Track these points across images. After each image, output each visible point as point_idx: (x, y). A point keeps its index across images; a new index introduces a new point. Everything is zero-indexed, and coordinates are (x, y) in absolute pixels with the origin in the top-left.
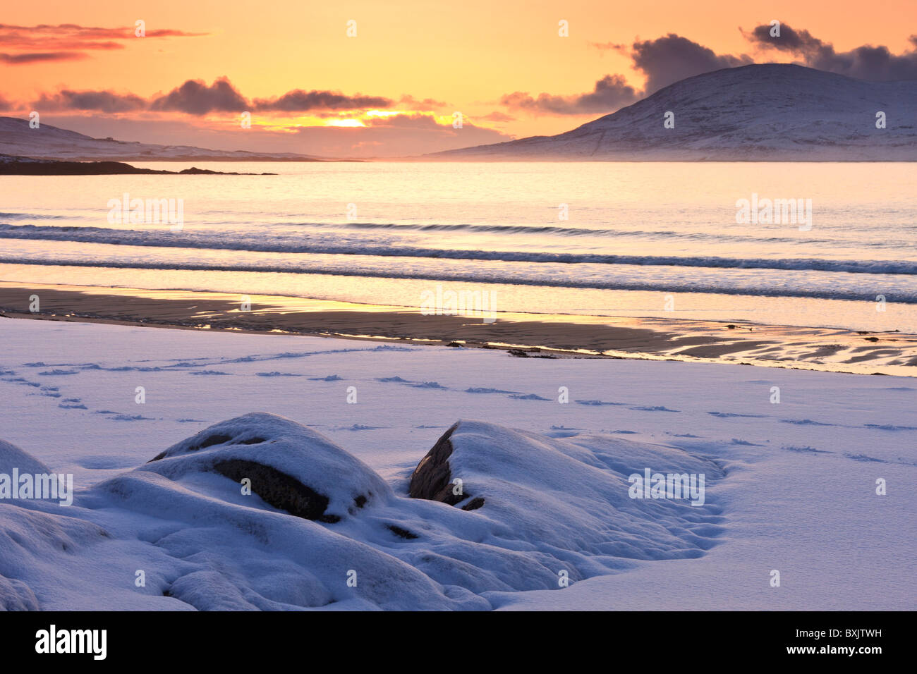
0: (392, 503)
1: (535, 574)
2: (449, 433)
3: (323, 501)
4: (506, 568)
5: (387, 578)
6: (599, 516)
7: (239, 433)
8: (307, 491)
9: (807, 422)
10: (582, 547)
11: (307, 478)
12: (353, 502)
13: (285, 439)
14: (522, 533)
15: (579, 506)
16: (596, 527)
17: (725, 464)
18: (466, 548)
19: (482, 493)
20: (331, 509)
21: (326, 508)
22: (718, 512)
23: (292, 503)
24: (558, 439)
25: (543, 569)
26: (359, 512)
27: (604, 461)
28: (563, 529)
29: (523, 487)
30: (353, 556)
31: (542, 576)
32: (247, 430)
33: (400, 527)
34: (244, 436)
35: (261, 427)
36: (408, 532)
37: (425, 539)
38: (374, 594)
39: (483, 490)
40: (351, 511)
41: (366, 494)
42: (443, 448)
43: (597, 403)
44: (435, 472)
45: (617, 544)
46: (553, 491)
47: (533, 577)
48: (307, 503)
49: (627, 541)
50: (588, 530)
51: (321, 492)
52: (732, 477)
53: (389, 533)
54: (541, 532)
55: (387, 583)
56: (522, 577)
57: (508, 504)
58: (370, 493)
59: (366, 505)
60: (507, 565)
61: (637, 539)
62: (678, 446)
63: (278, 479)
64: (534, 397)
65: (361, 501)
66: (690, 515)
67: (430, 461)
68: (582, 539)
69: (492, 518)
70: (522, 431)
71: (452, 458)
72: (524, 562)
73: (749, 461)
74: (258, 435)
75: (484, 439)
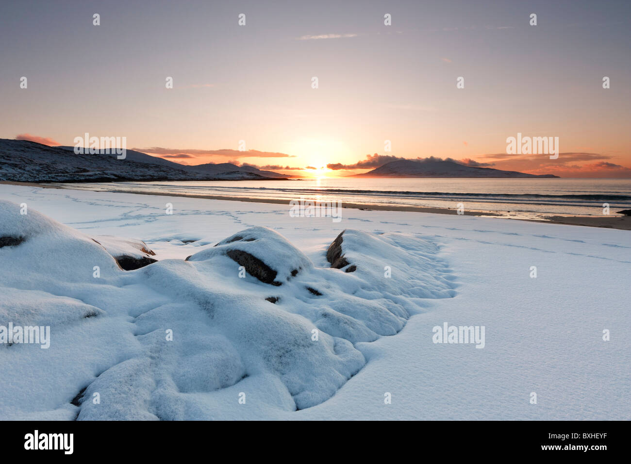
0: (312, 272)
1: (387, 321)
2: (342, 234)
3: (274, 273)
4: (371, 318)
5: (292, 348)
6: (405, 272)
7: (246, 236)
8: (267, 268)
9: (454, 229)
10: (403, 292)
11: (267, 261)
12: (290, 274)
13: (263, 240)
14: (375, 287)
15: (396, 267)
16: (406, 279)
17: (437, 244)
18: (348, 304)
19: (355, 263)
20: (277, 279)
21: (275, 277)
22: (447, 266)
23: (259, 274)
24: (379, 235)
25: (391, 316)
26: (294, 279)
27: (397, 244)
28: (394, 282)
29: (372, 258)
30: (269, 330)
31: (391, 321)
32: (250, 234)
33: (313, 288)
34: (247, 238)
35: (255, 234)
36: (317, 291)
37: (326, 296)
38: (280, 365)
39: (355, 261)
40: (288, 279)
41: (298, 268)
42: (339, 240)
43: (386, 223)
44: (336, 249)
45: (418, 289)
46: (384, 259)
47: (386, 323)
48: (266, 274)
49: (421, 286)
50: (404, 281)
51: (273, 269)
52: (442, 250)
53: (307, 292)
54: (384, 285)
55: (292, 352)
56: (381, 324)
57: (368, 269)
58: (300, 268)
59: (297, 275)
60: (372, 316)
61: (425, 285)
62: (418, 237)
63: (253, 261)
64: (367, 221)
65: (294, 273)
66: (437, 269)
67: (334, 244)
68: (403, 287)
69: (361, 278)
70: (367, 233)
71: (343, 244)
72: (380, 311)
73: (445, 243)
74: (253, 237)
75: (355, 237)
